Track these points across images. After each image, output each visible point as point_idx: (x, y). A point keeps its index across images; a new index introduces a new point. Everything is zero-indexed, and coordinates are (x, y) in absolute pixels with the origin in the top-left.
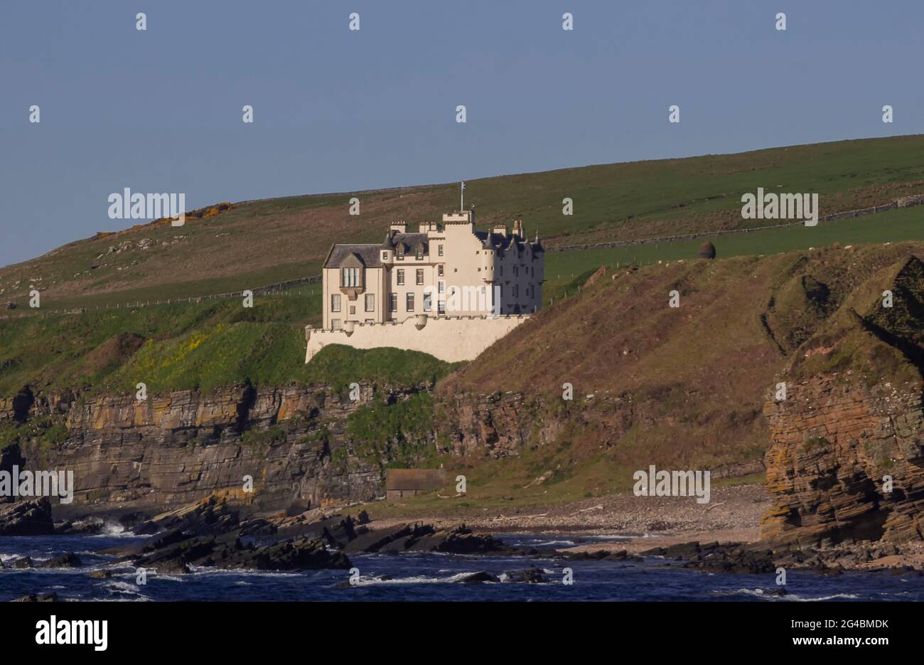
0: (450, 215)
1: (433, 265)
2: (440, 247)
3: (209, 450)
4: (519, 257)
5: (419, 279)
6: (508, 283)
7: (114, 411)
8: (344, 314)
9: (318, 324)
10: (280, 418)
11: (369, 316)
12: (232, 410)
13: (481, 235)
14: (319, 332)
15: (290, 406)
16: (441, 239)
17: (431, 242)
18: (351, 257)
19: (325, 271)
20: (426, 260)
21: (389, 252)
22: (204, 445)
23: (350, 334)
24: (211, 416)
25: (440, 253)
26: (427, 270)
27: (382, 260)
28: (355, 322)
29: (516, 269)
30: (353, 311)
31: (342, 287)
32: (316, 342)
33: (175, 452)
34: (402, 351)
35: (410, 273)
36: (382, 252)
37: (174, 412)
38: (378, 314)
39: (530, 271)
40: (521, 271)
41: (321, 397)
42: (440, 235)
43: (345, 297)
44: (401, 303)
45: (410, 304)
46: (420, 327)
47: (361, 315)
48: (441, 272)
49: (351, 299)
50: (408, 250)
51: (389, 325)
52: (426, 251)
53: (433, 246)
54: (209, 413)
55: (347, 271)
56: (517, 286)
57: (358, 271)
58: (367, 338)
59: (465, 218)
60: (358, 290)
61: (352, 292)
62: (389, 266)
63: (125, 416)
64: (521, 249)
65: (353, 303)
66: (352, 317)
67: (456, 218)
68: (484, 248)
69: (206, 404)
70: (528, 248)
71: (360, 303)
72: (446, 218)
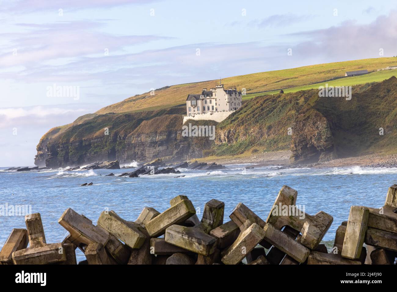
1: (214, 99)
2: (215, 94)
3: (160, 147)
4: (235, 96)
5: (211, 101)
6: (233, 102)
7: (137, 138)
8: (192, 112)
9: (185, 114)
10: (177, 139)
11: (198, 112)
12: (165, 137)
13: (225, 91)
14: (186, 117)
16: (215, 92)
17: (213, 93)
18: (193, 98)
19: (187, 102)
20: (212, 97)
21: (203, 96)
22: (159, 146)
23: (194, 117)
24: (160, 139)
25: (215, 96)
27: (201, 98)
29: (235, 99)
30: (194, 111)
31: (192, 105)
32: (185, 119)
33: (151, 148)
34: (207, 120)
35: (208, 101)
36: (201, 96)
37: (151, 138)
38: (200, 112)
39: (238, 99)
40: (236, 99)
42: (215, 91)
43: (192, 108)
44: (206, 108)
45: (209, 109)
46: (211, 114)
47: (196, 112)
48: (216, 100)
49: (194, 108)
50: (208, 95)
51: (203, 114)
52: (212, 95)
53: (214, 94)
54: (158, 138)
55: (192, 101)
56: (235, 103)
57: (195, 101)
58: (198, 118)
59: (221, 86)
60: (196, 106)
61: (194, 106)
62: (203, 100)
63: (139, 140)
64: (236, 94)
65: (194, 109)
66: (194, 113)
67: (219, 87)
68: (226, 94)
69: (159, 136)
70: (238, 93)
71: (196, 109)
72: (217, 87)
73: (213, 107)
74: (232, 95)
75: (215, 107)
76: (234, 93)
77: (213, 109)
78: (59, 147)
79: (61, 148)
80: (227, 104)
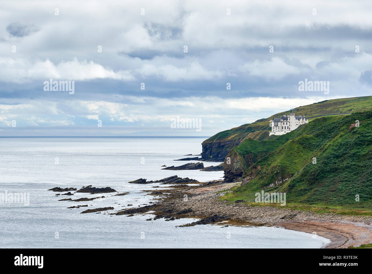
1: (289, 122)
5: (287, 124)
8: (275, 130)
9: (271, 131)
13: (296, 117)
16: (290, 117)
17: (288, 118)
18: (276, 120)
19: (272, 123)
23: (275, 133)
25: (290, 120)
32: (271, 134)
35: (285, 123)
36: (281, 120)
38: (280, 130)
43: (275, 127)
44: (284, 128)
46: (285, 132)
47: (277, 130)
50: (285, 119)
51: (281, 132)
52: (287, 120)
55: (275, 123)
57: (277, 123)
61: (276, 126)
62: (282, 122)
64: (303, 119)
65: (276, 128)
67: (292, 114)
70: (305, 119)
72: (290, 114)
73: (288, 127)
74: (300, 120)
75: (289, 127)
76: (302, 119)
79: (208, 146)
80: (296, 125)
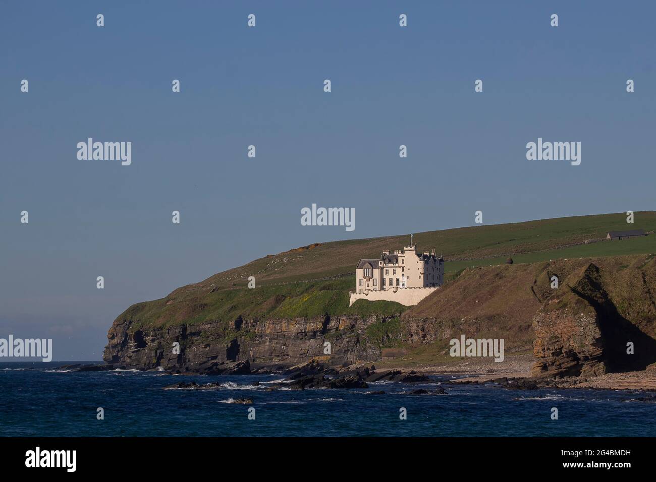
0: (406, 247)
1: (400, 267)
2: (403, 260)
3: (312, 341)
4: (434, 264)
5: (394, 273)
6: (430, 274)
7: (274, 326)
8: (364, 287)
9: (354, 291)
10: (339, 328)
11: (374, 287)
12: (320, 325)
13: (419, 255)
14: (355, 294)
15: (343, 323)
16: (403, 257)
17: (399, 258)
18: (367, 264)
19: (357, 270)
20: (397, 265)
21: (382, 262)
22: (309, 339)
23: (367, 295)
24: (312, 328)
25: (403, 262)
26: (398, 269)
27: (380, 265)
28: (369, 290)
29: (433, 269)
30: (368, 286)
31: (364, 276)
32: (354, 298)
33: (298, 342)
34: (388, 301)
35: (391, 270)
36: (379, 262)
37: (297, 326)
38: (378, 287)
39: (438, 269)
40: (435, 269)
41: (356, 320)
42: (403, 255)
43: (365, 280)
44: (387, 282)
45: (391, 283)
46: (395, 292)
47: (371, 287)
48: (403, 270)
50: (390, 261)
51: (382, 291)
52: (397, 262)
53: (400, 260)
54: (312, 326)
55: (365, 270)
56: (434, 276)
57: (370, 270)
58: (373, 296)
59: (413, 248)
60: (370, 277)
61: (367, 278)
62: (382, 268)
63: (278, 328)
64: (435, 261)
65: (368, 282)
66: (368, 288)
67: (409, 248)
68: (420, 260)
69: (310, 323)
70: (438, 260)
71: (371, 282)
73: (398, 280)
74: (429, 262)
75: (401, 280)
77: (398, 283)
78: (147, 335)
79: (152, 336)
80: (420, 276)
